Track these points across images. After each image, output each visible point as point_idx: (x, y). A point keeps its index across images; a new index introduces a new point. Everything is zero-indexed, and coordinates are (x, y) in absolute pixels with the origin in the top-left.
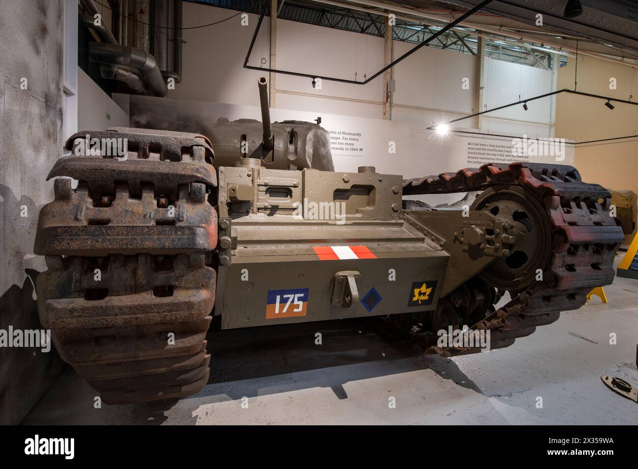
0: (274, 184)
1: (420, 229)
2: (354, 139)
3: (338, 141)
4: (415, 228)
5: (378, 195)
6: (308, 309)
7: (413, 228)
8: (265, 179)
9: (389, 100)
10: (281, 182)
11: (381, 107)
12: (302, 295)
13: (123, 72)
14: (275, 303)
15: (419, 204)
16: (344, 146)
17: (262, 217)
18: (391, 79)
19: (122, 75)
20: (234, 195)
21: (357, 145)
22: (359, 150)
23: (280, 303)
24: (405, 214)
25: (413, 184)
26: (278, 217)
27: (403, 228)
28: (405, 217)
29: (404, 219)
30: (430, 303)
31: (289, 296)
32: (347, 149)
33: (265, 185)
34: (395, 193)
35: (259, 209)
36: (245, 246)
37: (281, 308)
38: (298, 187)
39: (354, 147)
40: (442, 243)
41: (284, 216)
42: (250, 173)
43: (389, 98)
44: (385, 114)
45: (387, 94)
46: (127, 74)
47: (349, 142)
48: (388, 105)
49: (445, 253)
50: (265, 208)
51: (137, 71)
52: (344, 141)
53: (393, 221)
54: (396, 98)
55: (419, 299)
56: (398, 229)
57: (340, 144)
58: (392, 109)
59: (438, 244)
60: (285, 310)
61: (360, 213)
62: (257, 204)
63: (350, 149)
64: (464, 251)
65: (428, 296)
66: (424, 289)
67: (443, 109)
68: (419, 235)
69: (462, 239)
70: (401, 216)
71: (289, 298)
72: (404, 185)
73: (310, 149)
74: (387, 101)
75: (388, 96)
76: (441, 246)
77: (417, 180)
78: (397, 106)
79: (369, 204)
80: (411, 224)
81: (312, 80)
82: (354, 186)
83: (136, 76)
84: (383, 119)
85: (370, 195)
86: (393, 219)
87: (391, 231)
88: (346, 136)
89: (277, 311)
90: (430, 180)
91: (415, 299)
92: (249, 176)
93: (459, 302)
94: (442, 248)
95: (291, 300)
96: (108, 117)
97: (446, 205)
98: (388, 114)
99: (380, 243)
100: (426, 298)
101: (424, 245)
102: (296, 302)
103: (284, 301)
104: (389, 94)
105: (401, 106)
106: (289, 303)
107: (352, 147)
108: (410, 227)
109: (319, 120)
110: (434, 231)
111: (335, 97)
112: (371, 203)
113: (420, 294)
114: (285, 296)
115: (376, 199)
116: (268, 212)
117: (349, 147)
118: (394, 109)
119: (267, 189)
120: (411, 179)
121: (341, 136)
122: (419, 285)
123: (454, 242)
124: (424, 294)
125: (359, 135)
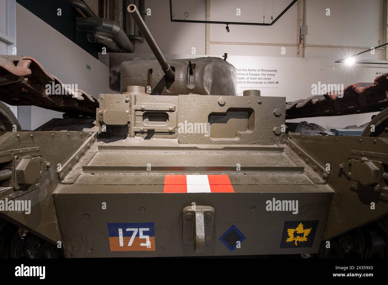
0: (151, 109)
1: (302, 156)
2: (271, 75)
3: (258, 76)
4: (297, 154)
5: (257, 117)
6: (157, 243)
7: (295, 154)
8: (142, 104)
9: (302, 42)
10: (157, 107)
11: (296, 48)
12: (148, 229)
13: (102, 37)
14: (118, 235)
15: (313, 127)
16: (262, 81)
17: (138, 140)
18: (304, 25)
19: (101, 39)
20: (101, 120)
21: (274, 79)
22: (275, 83)
23: (124, 236)
24: (288, 138)
25: (297, 106)
26: (155, 141)
27: (284, 154)
28: (288, 141)
29: (287, 144)
30: (310, 246)
31: (132, 229)
32: (265, 83)
33: (142, 110)
34: (277, 116)
35: (136, 133)
36: (93, 172)
37: (126, 242)
38: (174, 111)
39: (271, 81)
40: (325, 175)
41: (161, 139)
42: (127, 99)
43: (302, 41)
44: (298, 54)
45: (300, 37)
46: (105, 38)
47: (266, 77)
48: (301, 46)
49: (328, 188)
50: (142, 132)
51: (112, 36)
52: (263, 77)
53: (275, 146)
54: (308, 40)
55: (295, 240)
56: (277, 154)
57: (259, 79)
58: (305, 49)
59: (321, 175)
60: (130, 244)
61: (238, 136)
62: (133, 128)
63: (268, 83)
64: (352, 189)
65: (306, 237)
66: (300, 229)
67: (351, 46)
68: (300, 162)
69: (350, 173)
70: (284, 140)
71: (133, 232)
72: (288, 107)
73: (209, 79)
74: (300, 43)
75: (301, 39)
76: (324, 178)
77: (302, 101)
78: (309, 46)
79: (248, 127)
80: (293, 149)
81: (226, 25)
82: (230, 110)
83: (110, 39)
84: (297, 57)
85: (250, 118)
86: (274, 143)
87: (267, 157)
88: (264, 73)
89: (122, 244)
90: (314, 101)
91: (289, 240)
92: (127, 102)
93: (349, 248)
94: (324, 181)
95: (135, 234)
96: (89, 67)
97: (355, 127)
98: (301, 53)
99: (247, 172)
100: (305, 239)
101: (304, 176)
102: (142, 236)
103: (127, 235)
104: (302, 37)
105: (313, 46)
106: (133, 237)
107: (269, 81)
108: (292, 152)
109: (226, 56)
110: (316, 160)
111: (257, 43)
112: (250, 126)
113: (296, 234)
114: (128, 230)
115: (255, 122)
116: (145, 135)
117: (267, 81)
118: (307, 49)
119: (144, 114)
120: (296, 101)
121: (260, 73)
122: (294, 225)
123: (340, 176)
124: (301, 235)
125: (275, 71)
